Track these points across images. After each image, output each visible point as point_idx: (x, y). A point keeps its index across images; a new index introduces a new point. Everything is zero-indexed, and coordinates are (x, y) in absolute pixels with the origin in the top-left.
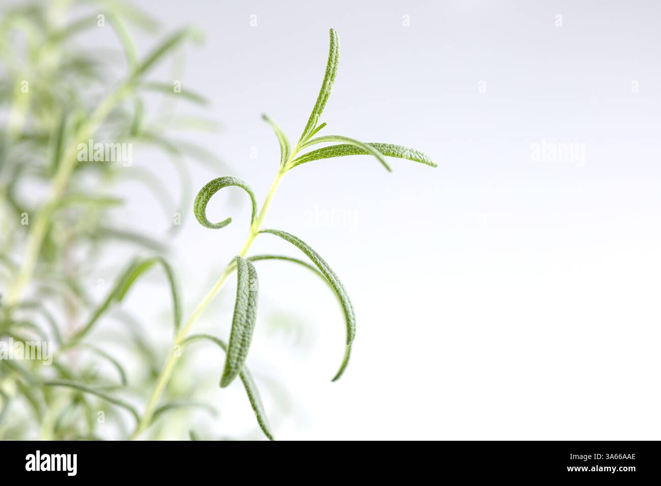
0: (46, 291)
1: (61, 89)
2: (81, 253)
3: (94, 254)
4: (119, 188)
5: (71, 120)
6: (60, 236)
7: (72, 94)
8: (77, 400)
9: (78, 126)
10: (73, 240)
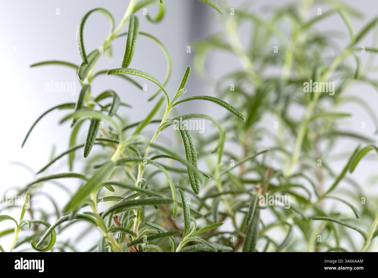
0: (305, 167)
1: (309, 53)
2: (323, 145)
3: (331, 145)
4: (342, 108)
5: (319, 71)
6: (312, 136)
7: (317, 56)
8: (329, 228)
9: (322, 74)
10: (319, 138)
